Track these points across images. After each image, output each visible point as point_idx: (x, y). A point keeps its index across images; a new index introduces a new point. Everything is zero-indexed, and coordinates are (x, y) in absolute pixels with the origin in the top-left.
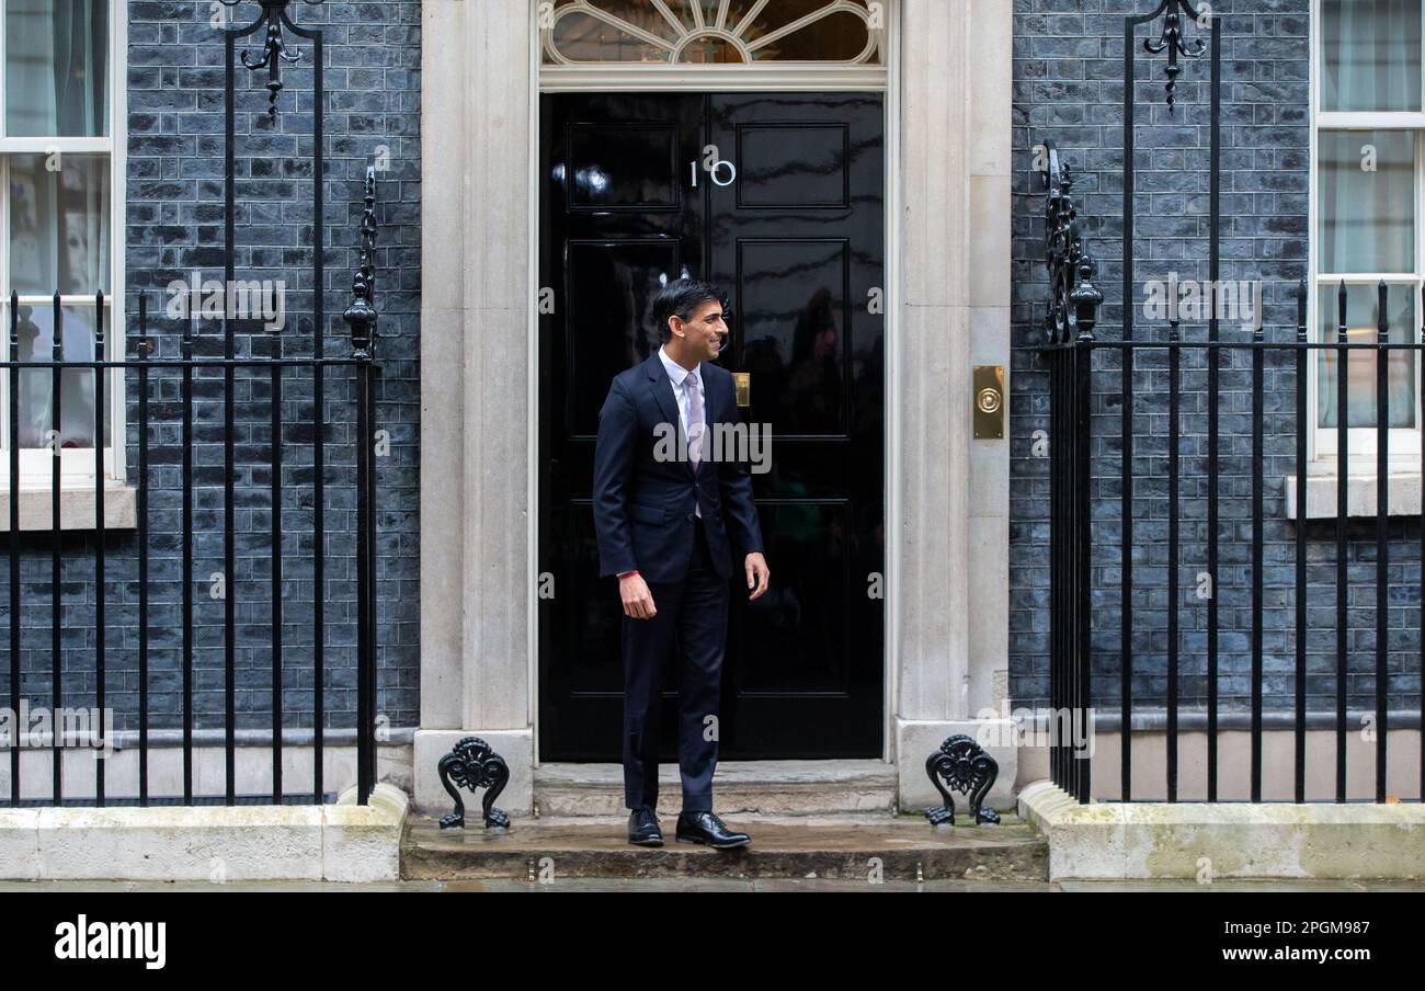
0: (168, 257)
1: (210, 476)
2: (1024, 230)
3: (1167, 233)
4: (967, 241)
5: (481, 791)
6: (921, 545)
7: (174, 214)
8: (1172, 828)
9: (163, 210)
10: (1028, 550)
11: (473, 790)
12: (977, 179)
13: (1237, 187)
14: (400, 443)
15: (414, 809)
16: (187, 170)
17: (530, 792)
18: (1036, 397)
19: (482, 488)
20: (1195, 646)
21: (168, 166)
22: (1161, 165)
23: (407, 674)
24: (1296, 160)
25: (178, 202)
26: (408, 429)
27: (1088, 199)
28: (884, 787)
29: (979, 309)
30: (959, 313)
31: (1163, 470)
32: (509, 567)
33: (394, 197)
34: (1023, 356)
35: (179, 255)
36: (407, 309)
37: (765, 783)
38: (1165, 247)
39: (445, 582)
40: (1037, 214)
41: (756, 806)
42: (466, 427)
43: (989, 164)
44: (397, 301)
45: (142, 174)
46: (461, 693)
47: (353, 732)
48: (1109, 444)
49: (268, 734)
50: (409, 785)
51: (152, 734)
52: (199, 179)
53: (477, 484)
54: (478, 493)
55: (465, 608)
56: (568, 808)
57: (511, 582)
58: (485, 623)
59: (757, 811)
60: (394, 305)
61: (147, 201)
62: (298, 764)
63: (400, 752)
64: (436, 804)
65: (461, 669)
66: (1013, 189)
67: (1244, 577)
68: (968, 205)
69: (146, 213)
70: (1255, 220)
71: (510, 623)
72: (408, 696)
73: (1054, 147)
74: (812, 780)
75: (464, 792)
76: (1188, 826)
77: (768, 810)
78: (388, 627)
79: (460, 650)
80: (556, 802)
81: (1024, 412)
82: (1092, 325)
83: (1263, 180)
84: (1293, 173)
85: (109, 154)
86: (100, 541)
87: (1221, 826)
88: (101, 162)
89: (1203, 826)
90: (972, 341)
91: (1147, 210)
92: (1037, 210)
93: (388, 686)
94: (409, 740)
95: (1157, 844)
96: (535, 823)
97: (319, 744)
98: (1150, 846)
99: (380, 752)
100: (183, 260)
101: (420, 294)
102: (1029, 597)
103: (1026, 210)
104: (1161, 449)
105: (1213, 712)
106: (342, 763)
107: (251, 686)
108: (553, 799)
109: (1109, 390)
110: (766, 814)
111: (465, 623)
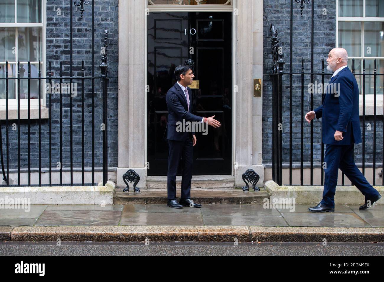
0: (57, 52)
1: (66, 105)
2: (266, 46)
3: (301, 47)
4: (252, 48)
5: (133, 183)
6: (241, 122)
7: (58, 42)
8: (302, 192)
9: (55, 41)
10: (267, 124)
11: (131, 182)
12: (255, 33)
13: (318, 35)
14: (113, 97)
15: (117, 187)
16: (61, 31)
17: (145, 183)
18: (269, 86)
19: (133, 109)
20: (308, 147)
21: (56, 30)
22: (299, 30)
23: (115, 154)
24: (333, 29)
25: (59, 39)
26: (115, 94)
27: (282, 38)
28: (232, 182)
29: (255, 65)
30: (250, 66)
31: (300, 104)
32: (140, 128)
33: (112, 37)
34: (266, 76)
35: (59, 52)
36: (115, 65)
37: (203, 181)
38: (300, 50)
39: (124, 132)
40: (269, 42)
41: (200, 186)
42: (130, 94)
43: (257, 29)
44: (113, 63)
45: (50, 32)
46: (128, 159)
47: (102, 168)
48: (287, 98)
49: (81, 169)
50: (115, 181)
51: (53, 169)
52: (64, 33)
53: (132, 108)
54: (132, 110)
55: (129, 138)
56: (154, 187)
57: (140, 131)
58: (134, 142)
59: (200, 187)
60: (112, 64)
61: (51, 39)
62: (88, 176)
63: (113, 173)
64: (122, 186)
65: (128, 153)
66: (263, 36)
67: (320, 131)
68: (252, 40)
69: (51, 42)
70: (322, 43)
71: (140, 142)
72: (115, 159)
73: (273, 25)
74: (214, 180)
75: (129, 183)
76: (306, 191)
77: (203, 187)
78: (110, 143)
79: (128, 148)
80: (152, 185)
81: (266, 90)
82: (282, 69)
83: (324, 33)
84: (332, 32)
85: (42, 27)
86: (40, 122)
87: (314, 191)
88: (40, 29)
89: (309, 191)
90: (253, 72)
91: (296, 41)
92: (269, 41)
93: (110, 157)
94: (116, 170)
95: (298, 196)
96: (146, 190)
97: (93, 171)
98: (296, 196)
99: (108, 173)
100: (60, 53)
101: (118, 61)
102: (267, 135)
103: (267, 41)
104: (299, 99)
105: (312, 164)
106: (99, 176)
107: (77, 157)
108: (151, 185)
109: (287, 85)
110: (203, 188)
111: (129, 142)
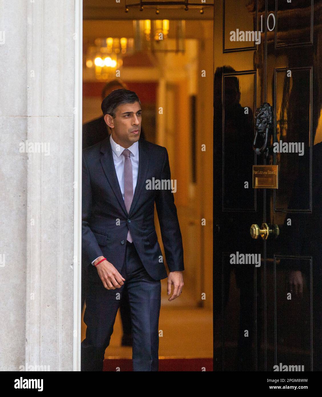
19: (41, 248)
32: (60, 307)
53: (37, 246)
54: (37, 253)
55: (27, 337)
57: (61, 317)
58: (42, 349)
111: (27, 349)
